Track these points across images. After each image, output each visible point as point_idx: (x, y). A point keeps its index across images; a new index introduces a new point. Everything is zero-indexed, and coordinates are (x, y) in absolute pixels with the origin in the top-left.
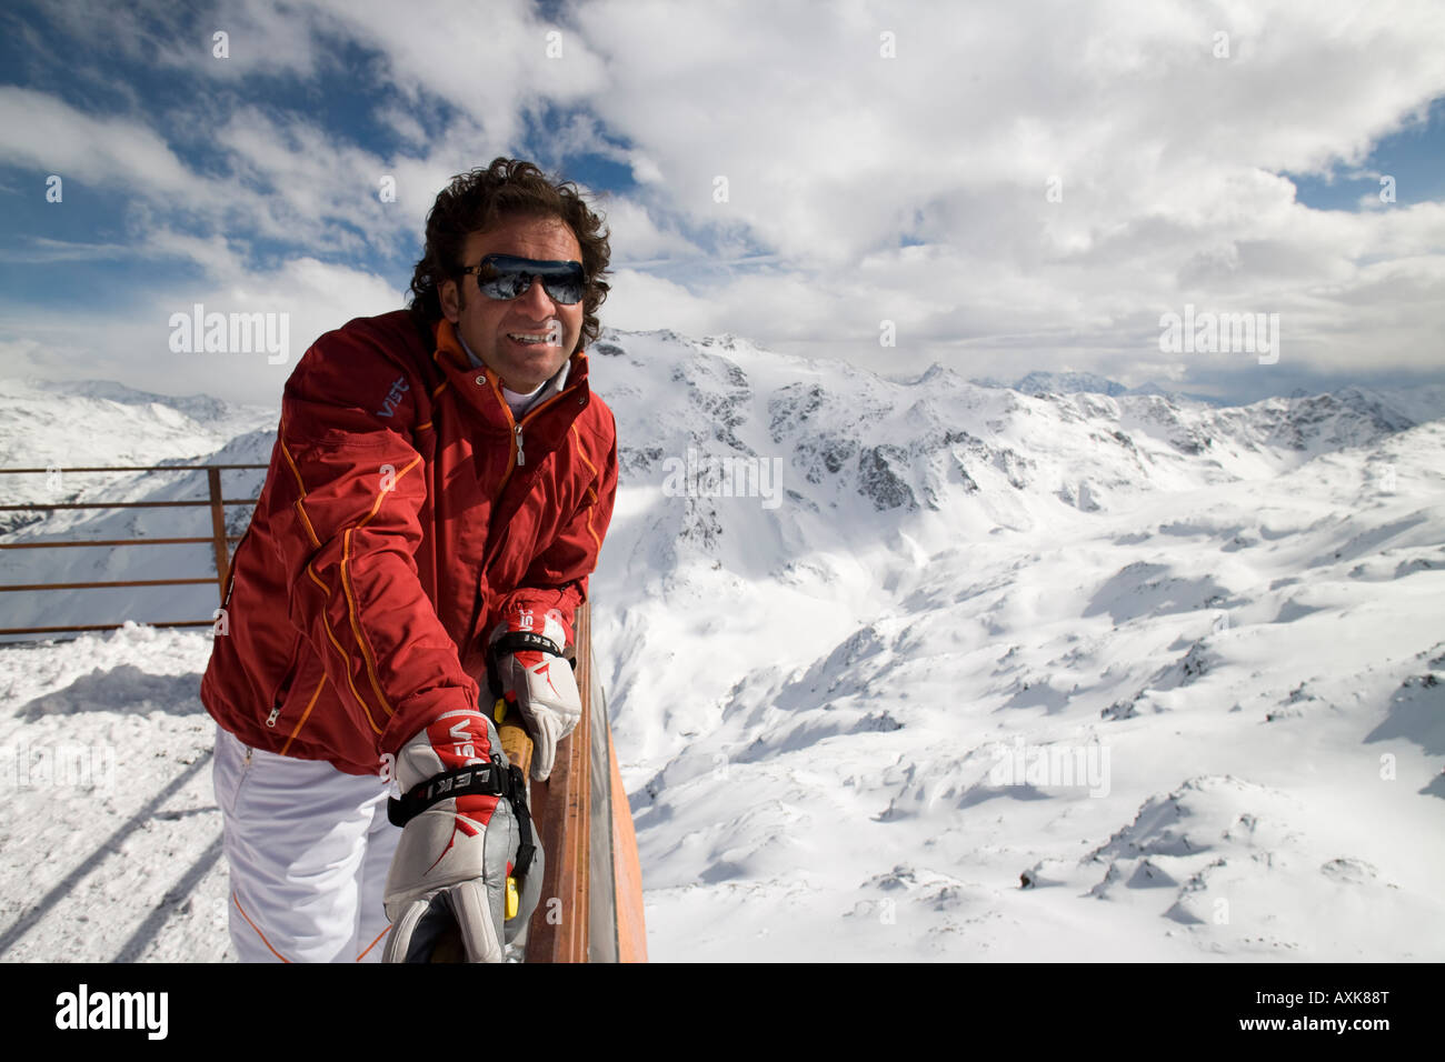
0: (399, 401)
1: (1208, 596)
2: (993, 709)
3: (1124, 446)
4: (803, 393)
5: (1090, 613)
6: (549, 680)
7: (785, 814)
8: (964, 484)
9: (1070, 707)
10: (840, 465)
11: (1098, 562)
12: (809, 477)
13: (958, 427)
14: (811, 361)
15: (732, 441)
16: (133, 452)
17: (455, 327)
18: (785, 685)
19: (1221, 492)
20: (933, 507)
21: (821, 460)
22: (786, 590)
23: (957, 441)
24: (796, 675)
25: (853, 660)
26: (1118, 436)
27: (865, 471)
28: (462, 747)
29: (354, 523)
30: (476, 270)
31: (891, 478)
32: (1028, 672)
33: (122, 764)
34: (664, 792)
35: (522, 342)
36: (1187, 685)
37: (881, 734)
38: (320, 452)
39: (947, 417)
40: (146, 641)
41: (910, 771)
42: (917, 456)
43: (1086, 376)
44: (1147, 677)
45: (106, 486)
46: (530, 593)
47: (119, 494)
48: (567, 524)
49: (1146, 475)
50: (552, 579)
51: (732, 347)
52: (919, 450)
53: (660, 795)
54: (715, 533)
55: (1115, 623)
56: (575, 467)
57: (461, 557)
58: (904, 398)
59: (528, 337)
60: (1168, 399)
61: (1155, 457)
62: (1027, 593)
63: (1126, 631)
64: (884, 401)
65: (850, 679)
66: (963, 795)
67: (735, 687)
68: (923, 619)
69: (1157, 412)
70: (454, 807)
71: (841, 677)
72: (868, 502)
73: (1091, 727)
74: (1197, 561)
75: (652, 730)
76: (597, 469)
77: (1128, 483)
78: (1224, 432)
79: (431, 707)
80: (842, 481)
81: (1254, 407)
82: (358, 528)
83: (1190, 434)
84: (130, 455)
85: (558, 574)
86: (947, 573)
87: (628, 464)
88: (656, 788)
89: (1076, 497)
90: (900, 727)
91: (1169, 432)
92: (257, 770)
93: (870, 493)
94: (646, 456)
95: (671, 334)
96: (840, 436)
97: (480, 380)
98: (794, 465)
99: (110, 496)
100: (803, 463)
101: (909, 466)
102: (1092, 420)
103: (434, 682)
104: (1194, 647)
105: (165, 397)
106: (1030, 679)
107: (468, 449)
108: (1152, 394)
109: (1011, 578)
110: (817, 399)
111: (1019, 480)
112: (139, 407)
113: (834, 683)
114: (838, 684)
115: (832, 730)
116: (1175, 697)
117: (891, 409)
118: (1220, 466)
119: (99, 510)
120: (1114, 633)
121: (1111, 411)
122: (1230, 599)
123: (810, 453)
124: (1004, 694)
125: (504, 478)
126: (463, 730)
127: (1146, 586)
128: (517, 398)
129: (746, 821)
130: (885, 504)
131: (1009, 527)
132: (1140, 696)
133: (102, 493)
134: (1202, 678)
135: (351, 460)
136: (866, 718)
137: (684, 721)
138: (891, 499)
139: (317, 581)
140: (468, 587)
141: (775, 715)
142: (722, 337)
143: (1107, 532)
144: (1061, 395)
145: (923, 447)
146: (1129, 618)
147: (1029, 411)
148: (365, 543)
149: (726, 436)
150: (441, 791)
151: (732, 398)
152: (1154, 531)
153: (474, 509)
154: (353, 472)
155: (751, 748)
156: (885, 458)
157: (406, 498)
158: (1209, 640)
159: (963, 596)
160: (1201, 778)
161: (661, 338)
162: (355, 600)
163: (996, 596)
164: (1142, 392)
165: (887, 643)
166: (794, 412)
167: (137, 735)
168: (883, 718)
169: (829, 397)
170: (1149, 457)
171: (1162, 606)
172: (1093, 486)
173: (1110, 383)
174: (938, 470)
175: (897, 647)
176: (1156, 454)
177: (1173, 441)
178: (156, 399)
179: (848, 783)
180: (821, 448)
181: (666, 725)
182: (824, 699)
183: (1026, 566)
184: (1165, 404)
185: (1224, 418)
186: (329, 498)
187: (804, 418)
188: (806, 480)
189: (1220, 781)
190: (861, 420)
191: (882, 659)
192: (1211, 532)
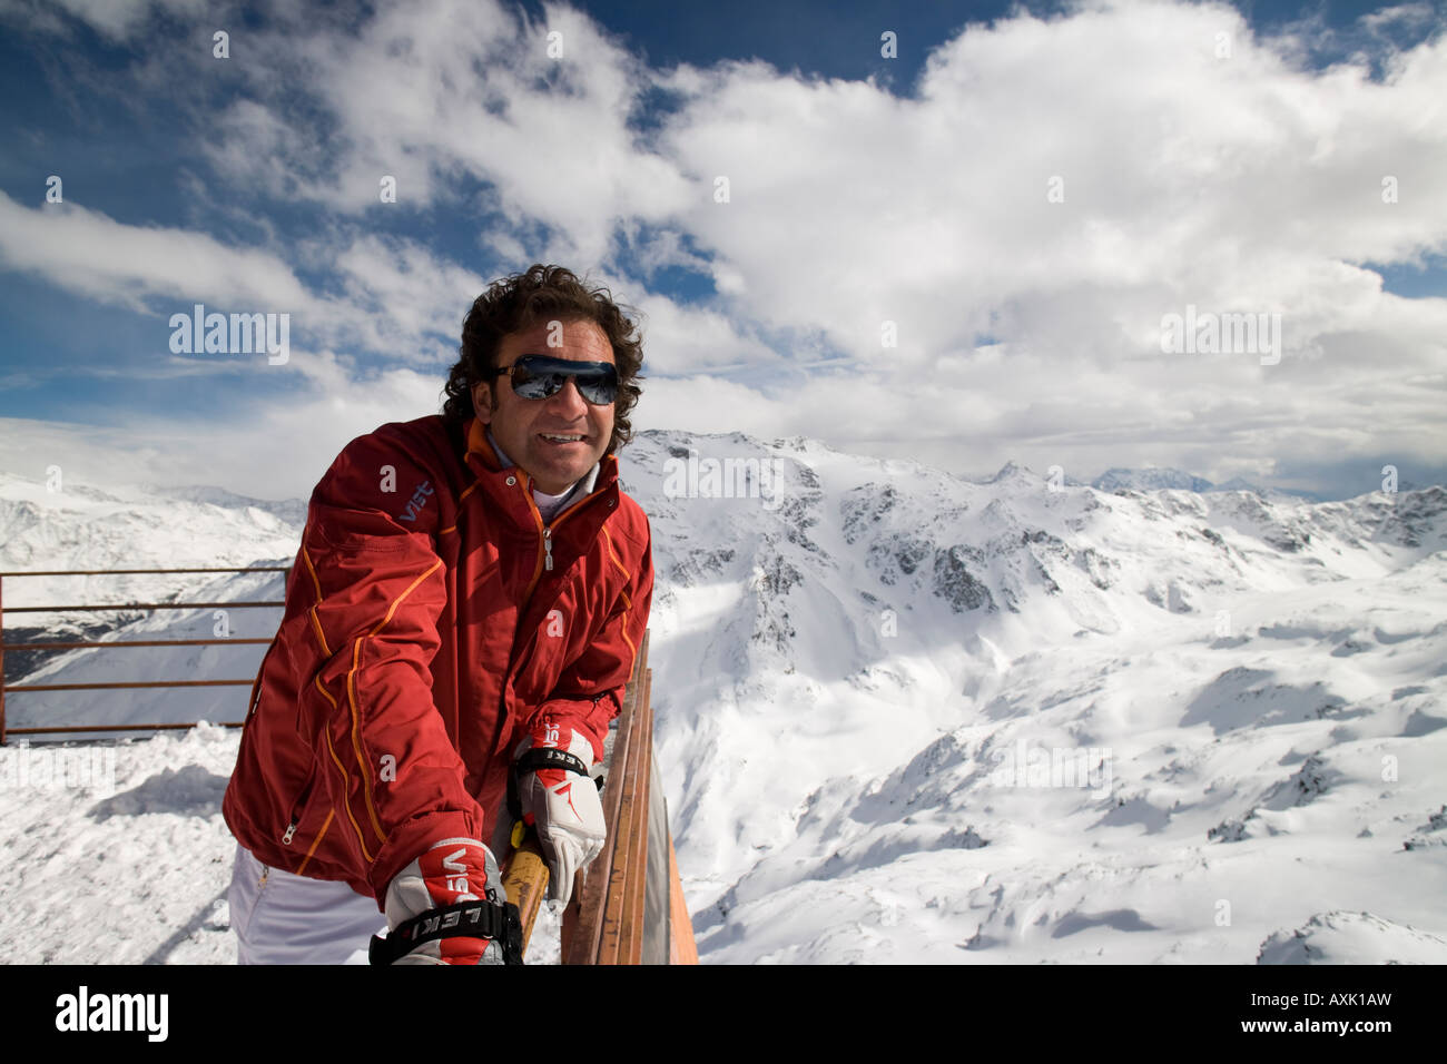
0: (422, 504)
1: (1321, 705)
2: (1087, 826)
3: (1214, 544)
4: (876, 494)
5: (1188, 721)
6: (570, 802)
7: (865, 938)
8: (1044, 585)
9: (1172, 825)
10: (915, 566)
11: (1194, 667)
12: (883, 578)
13: (1036, 526)
14: (883, 462)
15: (803, 543)
16: (229, 553)
17: (487, 428)
18: (862, 796)
19: (1325, 592)
20: (1013, 609)
21: (895, 561)
22: (861, 696)
23: (1036, 541)
24: (873, 786)
25: (933, 770)
26: (1207, 534)
27: (941, 572)
28: (455, 880)
29: (367, 630)
30: (510, 371)
31: (968, 579)
32: (1123, 786)
33: (179, 870)
34: (736, 909)
35: (554, 441)
36: (1304, 805)
37: (965, 851)
38: (340, 557)
39: (1024, 516)
40: (217, 741)
41: (999, 893)
42: (994, 556)
43: (1169, 473)
44: (1257, 794)
45: (203, 586)
46: (560, 706)
47: (213, 595)
48: (599, 631)
49: (1240, 574)
50: (585, 689)
51: (803, 448)
52: (993, 550)
53: (731, 912)
54: (788, 636)
55: (1217, 732)
56: (607, 572)
57: (485, 666)
58: (979, 498)
59: (559, 437)
60: (1259, 494)
61: (1248, 555)
62: (1116, 700)
63: (1229, 743)
64: (958, 501)
65: (930, 790)
66: (1058, 922)
67: (810, 798)
68: (1006, 727)
69: (1248, 508)
70: (438, 951)
71: (920, 789)
72: (945, 604)
73: (1198, 850)
74: (1304, 667)
75: (724, 841)
76: (629, 573)
77: (1221, 582)
78: (1323, 528)
79: (425, 834)
80: (917, 583)
81: (1356, 502)
82: (371, 636)
83: (1286, 530)
84: (227, 556)
85: (591, 683)
86: (1031, 679)
87: (700, 566)
88: (727, 905)
89: (1165, 597)
90: (985, 843)
91: (1262, 529)
92: (273, 890)
93: (946, 594)
94: (718, 558)
95: (743, 437)
96: (914, 537)
97: (510, 481)
98: (867, 566)
99: (205, 596)
100: (876, 565)
101: (986, 566)
102: (1177, 517)
103: (432, 806)
104: (1308, 761)
105: (260, 501)
106: (1126, 794)
107: (494, 552)
108: (1241, 489)
109: (1099, 684)
110: (889, 499)
111: (1103, 580)
112: (237, 510)
113: (913, 795)
114: (918, 796)
115: (911, 846)
116: (1291, 818)
117: (965, 508)
118: (1322, 564)
119: (194, 610)
120: (1216, 744)
121: (1198, 507)
122: (1346, 709)
123: (884, 554)
124: (1098, 810)
125: (533, 583)
126: (457, 861)
127: (1248, 694)
128: (545, 499)
129: (822, 945)
130: (962, 606)
131: (1093, 630)
132: (1250, 816)
133: (199, 593)
134: (1321, 797)
135: (369, 566)
136: (948, 833)
137: (757, 834)
138: (968, 601)
139: (323, 691)
140: (492, 697)
141: (852, 828)
142: (793, 439)
143: (1202, 634)
144: (1143, 492)
145: (1000, 546)
146: (1232, 728)
147: (1109, 509)
148: (376, 652)
149: (798, 537)
150: (426, 931)
151: (804, 499)
152: (1253, 634)
153: (499, 615)
154: (368, 578)
155: (828, 863)
156: (961, 559)
157: (422, 604)
158: (1326, 754)
159: (1048, 703)
160: (1331, 914)
161: (733, 440)
162: (359, 713)
163: (1084, 703)
164: (1230, 487)
165: (969, 751)
166: (866, 513)
167: (197, 839)
168: (966, 833)
169: (902, 498)
170: (1242, 555)
171: (1268, 716)
172: (1183, 586)
173: (1195, 479)
174: (1018, 570)
175: (979, 756)
176: (1250, 552)
177: (1267, 539)
178: (252, 503)
179: (932, 905)
180: (894, 547)
181: (738, 837)
182: (903, 812)
183: (1114, 671)
184: (1256, 499)
185: (1323, 513)
186: (344, 605)
187: (877, 519)
188: (881, 583)
189: (1355, 918)
190: (935, 520)
191: (964, 770)
192: (1317, 634)
